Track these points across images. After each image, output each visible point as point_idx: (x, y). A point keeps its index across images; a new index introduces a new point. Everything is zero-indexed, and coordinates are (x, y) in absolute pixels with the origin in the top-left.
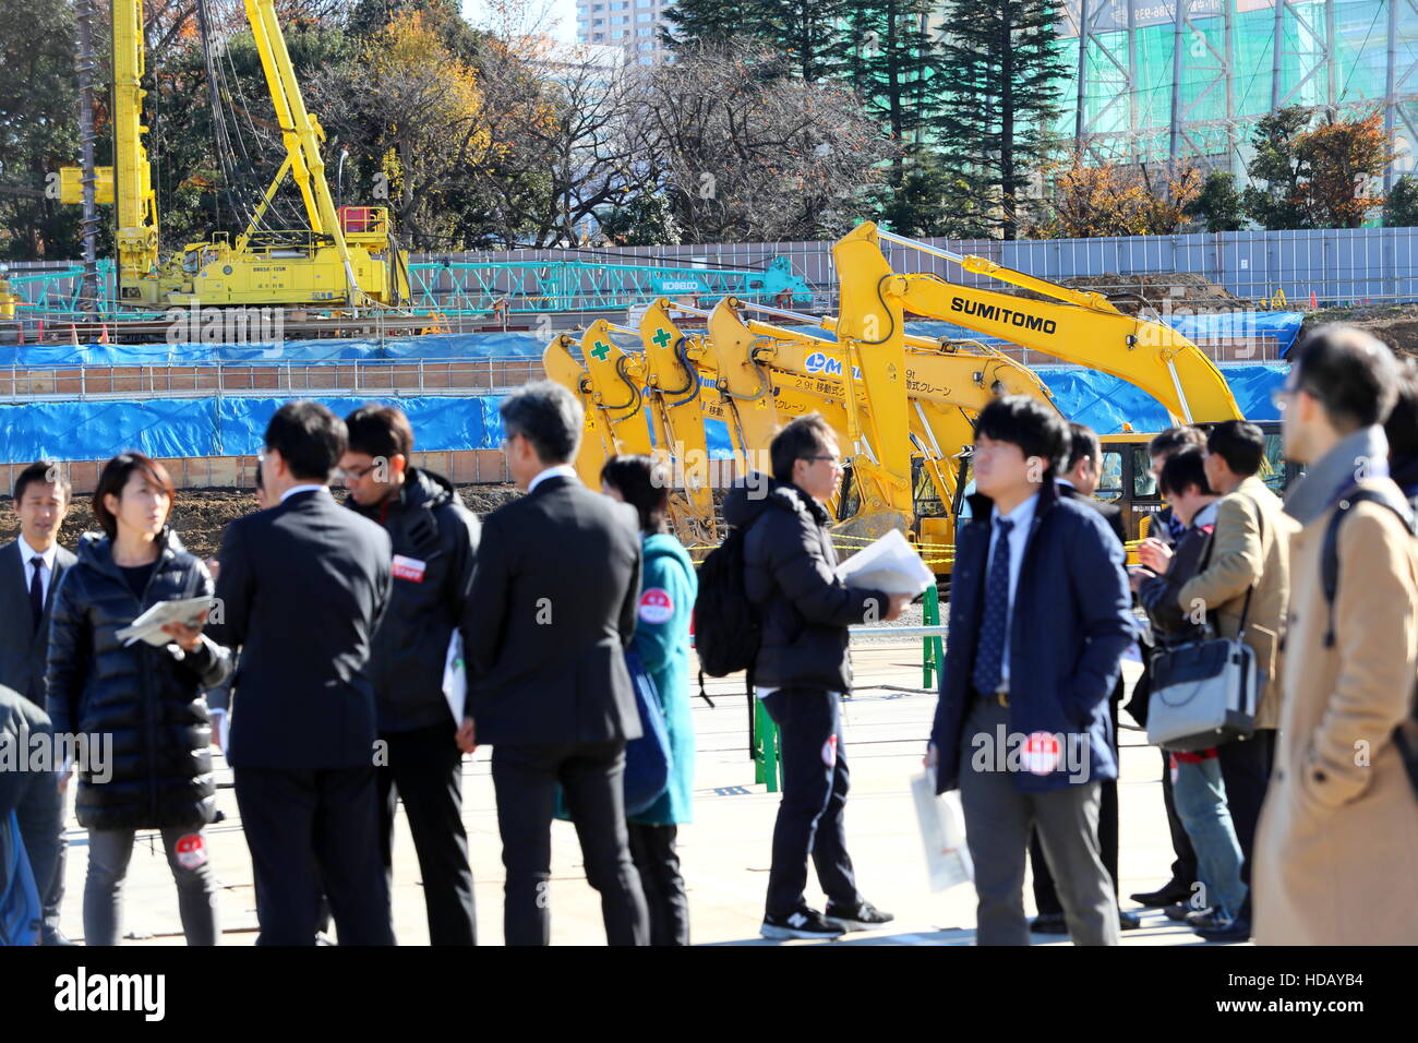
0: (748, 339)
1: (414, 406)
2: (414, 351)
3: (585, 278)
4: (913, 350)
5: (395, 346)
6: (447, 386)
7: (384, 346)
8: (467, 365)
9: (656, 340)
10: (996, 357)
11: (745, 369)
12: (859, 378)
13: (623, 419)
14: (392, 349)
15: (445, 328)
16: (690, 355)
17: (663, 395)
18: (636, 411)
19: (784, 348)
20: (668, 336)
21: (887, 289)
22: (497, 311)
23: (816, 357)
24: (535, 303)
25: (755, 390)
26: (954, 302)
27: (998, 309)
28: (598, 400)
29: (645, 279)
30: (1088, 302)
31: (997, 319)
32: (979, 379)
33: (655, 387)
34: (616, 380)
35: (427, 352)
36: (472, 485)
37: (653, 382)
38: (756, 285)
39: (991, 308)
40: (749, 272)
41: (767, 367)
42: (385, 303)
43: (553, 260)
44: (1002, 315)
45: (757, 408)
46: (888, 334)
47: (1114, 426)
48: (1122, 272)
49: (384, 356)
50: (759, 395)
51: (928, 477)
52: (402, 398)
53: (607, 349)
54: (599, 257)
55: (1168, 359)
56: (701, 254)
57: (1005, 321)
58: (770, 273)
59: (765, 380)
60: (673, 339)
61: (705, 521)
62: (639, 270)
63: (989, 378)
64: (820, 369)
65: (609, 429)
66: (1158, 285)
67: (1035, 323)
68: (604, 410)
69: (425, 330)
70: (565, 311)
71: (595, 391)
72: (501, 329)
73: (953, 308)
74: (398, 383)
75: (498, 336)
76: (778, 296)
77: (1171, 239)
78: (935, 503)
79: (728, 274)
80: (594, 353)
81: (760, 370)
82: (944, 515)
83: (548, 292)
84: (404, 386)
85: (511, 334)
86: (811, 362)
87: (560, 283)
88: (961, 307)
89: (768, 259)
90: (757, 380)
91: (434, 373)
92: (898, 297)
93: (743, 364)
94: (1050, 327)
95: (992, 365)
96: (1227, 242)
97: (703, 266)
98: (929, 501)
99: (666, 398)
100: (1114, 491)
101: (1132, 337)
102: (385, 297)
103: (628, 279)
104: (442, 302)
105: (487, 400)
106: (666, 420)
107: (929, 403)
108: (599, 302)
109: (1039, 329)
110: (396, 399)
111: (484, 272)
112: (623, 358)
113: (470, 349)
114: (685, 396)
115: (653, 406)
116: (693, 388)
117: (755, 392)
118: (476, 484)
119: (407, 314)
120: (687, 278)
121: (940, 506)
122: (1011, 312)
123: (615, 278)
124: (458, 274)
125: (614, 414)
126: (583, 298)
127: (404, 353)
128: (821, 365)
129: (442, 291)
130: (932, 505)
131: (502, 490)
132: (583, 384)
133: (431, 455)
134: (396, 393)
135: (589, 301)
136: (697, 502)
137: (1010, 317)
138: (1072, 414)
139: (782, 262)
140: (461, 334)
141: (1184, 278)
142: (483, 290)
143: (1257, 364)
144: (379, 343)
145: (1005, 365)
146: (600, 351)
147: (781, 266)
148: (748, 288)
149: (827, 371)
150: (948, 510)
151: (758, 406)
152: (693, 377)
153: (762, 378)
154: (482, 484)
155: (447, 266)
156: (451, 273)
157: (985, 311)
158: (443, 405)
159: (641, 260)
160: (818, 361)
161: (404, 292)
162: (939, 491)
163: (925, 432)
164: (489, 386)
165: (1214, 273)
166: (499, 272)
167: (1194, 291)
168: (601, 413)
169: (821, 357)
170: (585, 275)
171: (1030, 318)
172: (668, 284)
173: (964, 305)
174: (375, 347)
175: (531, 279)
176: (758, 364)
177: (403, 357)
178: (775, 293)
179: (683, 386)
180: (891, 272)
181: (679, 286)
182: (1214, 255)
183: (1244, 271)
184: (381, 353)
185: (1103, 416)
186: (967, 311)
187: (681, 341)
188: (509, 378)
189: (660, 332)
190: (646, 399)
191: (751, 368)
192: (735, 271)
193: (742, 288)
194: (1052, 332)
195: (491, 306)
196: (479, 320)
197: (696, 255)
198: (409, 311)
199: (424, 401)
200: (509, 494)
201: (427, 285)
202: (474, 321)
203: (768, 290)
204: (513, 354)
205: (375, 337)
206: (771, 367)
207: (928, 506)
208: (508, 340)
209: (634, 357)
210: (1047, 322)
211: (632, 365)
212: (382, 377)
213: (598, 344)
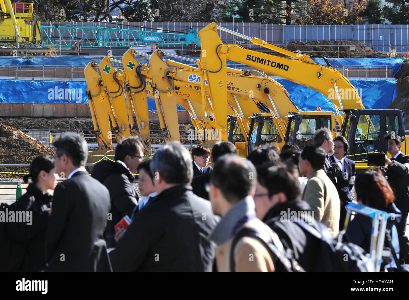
0: (165, 67)
1: (40, 85)
2: (41, 62)
3: (113, 35)
4: (233, 74)
5: (34, 60)
6: (54, 77)
7: (29, 60)
8: (63, 69)
9: (129, 66)
10: (267, 78)
11: (163, 80)
12: (207, 84)
13: (115, 97)
14: (32, 61)
15: (54, 53)
16: (142, 73)
17: (131, 89)
18: (120, 94)
19: (180, 72)
20: (134, 65)
21: (220, 50)
22: (76, 47)
23: (193, 76)
24: (92, 44)
25: (167, 88)
26: (247, 56)
27: (265, 60)
28: (105, 89)
29: (137, 35)
30: (302, 58)
31: (264, 64)
32: (259, 87)
33: (127, 85)
34: (113, 81)
35: (47, 62)
36: (63, 117)
37: (127, 83)
38: (183, 39)
39: (262, 60)
40: (180, 34)
41: (172, 79)
42: (31, 42)
43: (101, 26)
44: (267, 62)
45: (168, 96)
46: (220, 68)
47: (325, 103)
48: (331, 40)
49: (29, 64)
50: (169, 91)
51: (238, 125)
52: (36, 81)
53: (109, 68)
54: (119, 26)
55: (334, 83)
56: (161, 26)
57: (268, 65)
58: (188, 35)
59: (171, 84)
60: (136, 66)
61: (146, 141)
62: (135, 32)
63: (263, 87)
64: (194, 80)
65: (109, 101)
66: (345, 46)
67: (280, 66)
68: (107, 93)
69: (47, 53)
70: (104, 48)
71: (104, 85)
72: (77, 54)
73: (247, 59)
74: (34, 75)
75: (76, 57)
76: (191, 45)
77: (352, 27)
78: (242, 136)
79: (171, 35)
80: (104, 70)
81: (169, 80)
82: (244, 141)
83: (98, 40)
84: (36, 76)
85: (81, 57)
86: (190, 78)
87: (103, 36)
88: (250, 59)
89: (188, 29)
90: (168, 84)
91: (49, 71)
92: (225, 54)
93: (163, 78)
94: (286, 68)
95: (264, 82)
96: (374, 29)
97: (161, 31)
98: (239, 135)
99: (132, 90)
100: (312, 134)
101: (320, 73)
102: (30, 40)
103: (130, 35)
104: (55, 43)
105: (70, 83)
106: (132, 99)
107: (239, 96)
108: (118, 45)
109: (282, 69)
110: (33, 81)
111: (72, 30)
112: (116, 72)
113: (65, 62)
114: (140, 89)
115: (126, 93)
116: (143, 86)
117: (167, 89)
118: (64, 117)
119: (39, 47)
120: (154, 36)
121: (243, 137)
122: (270, 61)
123: (125, 35)
124: (62, 31)
125: (111, 95)
126: (112, 42)
127: (37, 63)
128: (195, 79)
129: (55, 37)
130: (240, 137)
131: (74, 120)
132: (100, 82)
133: (46, 105)
134: (33, 79)
135: (114, 44)
136: (143, 133)
137: (270, 63)
138: (307, 97)
139: (193, 30)
140: (61, 56)
141: (355, 43)
142: (72, 38)
143: (383, 79)
144: (27, 58)
145: (270, 81)
146: (107, 69)
147: (193, 32)
148: (179, 41)
149: (197, 82)
150: (246, 139)
151: (168, 95)
152: (143, 81)
153: (170, 83)
154: (66, 117)
155: (57, 27)
156: (59, 31)
157: (260, 61)
158: (52, 85)
159: (137, 28)
160: (193, 77)
161: (38, 38)
162: (242, 132)
163: (237, 107)
164: (71, 78)
165: (369, 41)
166: (78, 30)
167: (360, 48)
168: (106, 95)
169: (195, 76)
170: (113, 32)
171: (278, 64)
172: (147, 38)
173: (251, 58)
174: (26, 60)
175: (91, 34)
176: (169, 78)
177: (37, 64)
178: (190, 43)
179: (139, 85)
180: (222, 43)
181: (151, 39)
182: (369, 34)
183: (381, 40)
184: (28, 63)
185: (320, 98)
186: (252, 60)
187: (139, 67)
188: (80, 74)
189: (130, 63)
190: (124, 90)
191: (166, 79)
192: (174, 34)
193: (176, 40)
194: (287, 70)
195: (74, 45)
196: (69, 50)
197: (159, 26)
198: (41, 46)
199: (45, 83)
200: (77, 122)
201: (49, 35)
202: (67, 50)
203: (187, 41)
204: (81, 64)
205: (26, 56)
206: (174, 79)
207: (238, 137)
208: (80, 59)
209: (121, 72)
210: (285, 66)
211: (120, 75)
212: (28, 72)
213: (106, 67)
